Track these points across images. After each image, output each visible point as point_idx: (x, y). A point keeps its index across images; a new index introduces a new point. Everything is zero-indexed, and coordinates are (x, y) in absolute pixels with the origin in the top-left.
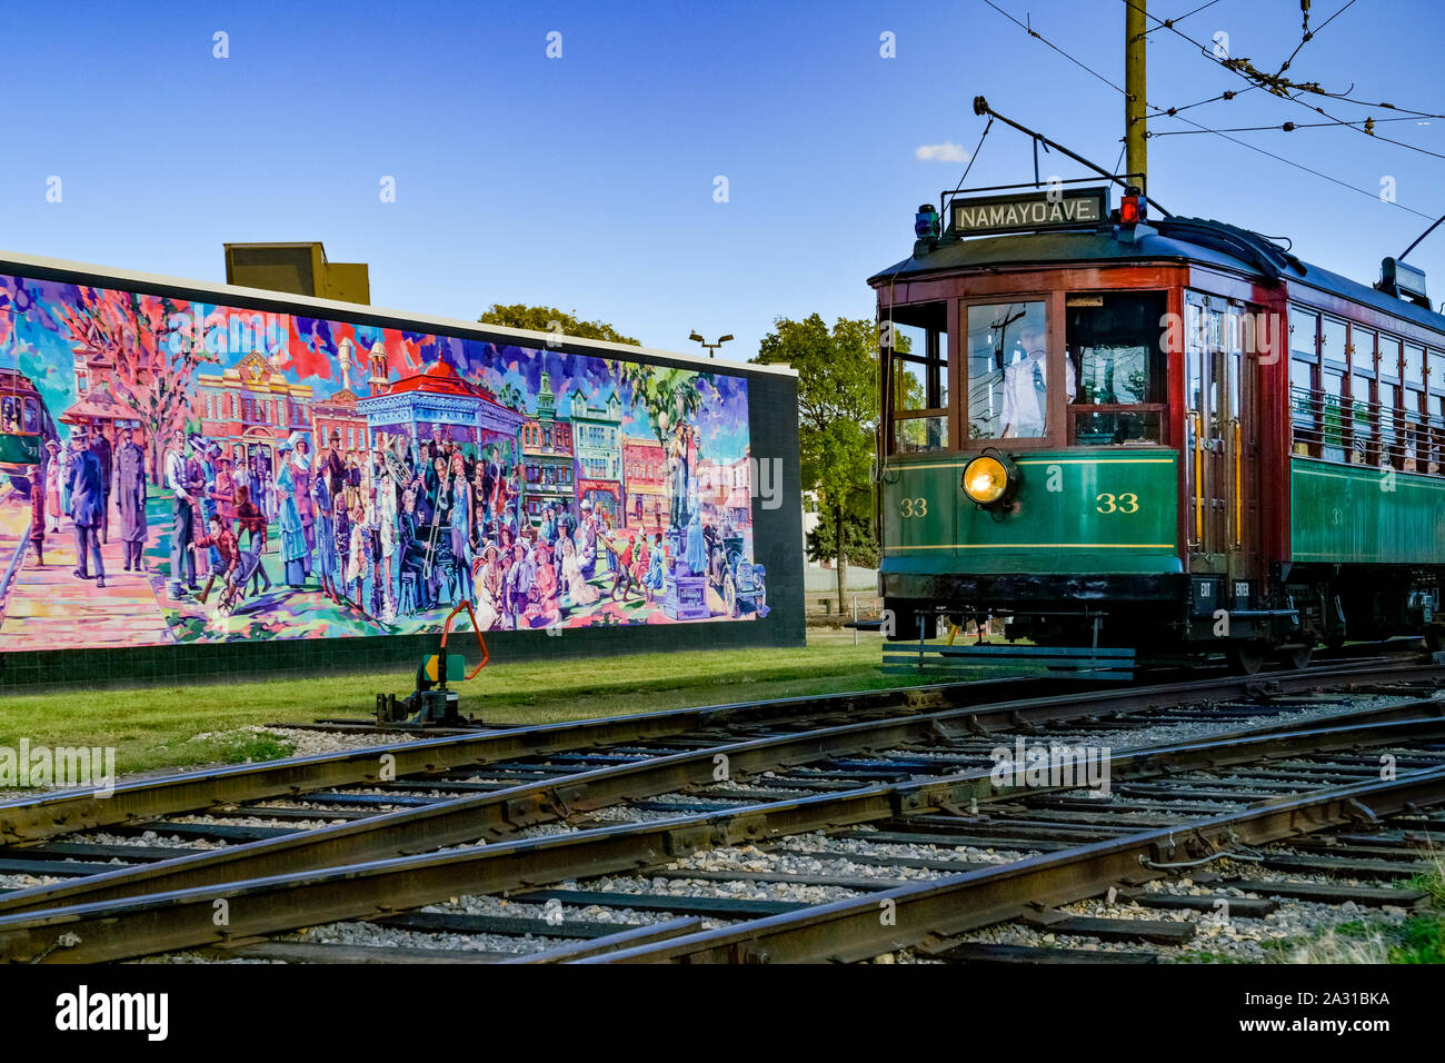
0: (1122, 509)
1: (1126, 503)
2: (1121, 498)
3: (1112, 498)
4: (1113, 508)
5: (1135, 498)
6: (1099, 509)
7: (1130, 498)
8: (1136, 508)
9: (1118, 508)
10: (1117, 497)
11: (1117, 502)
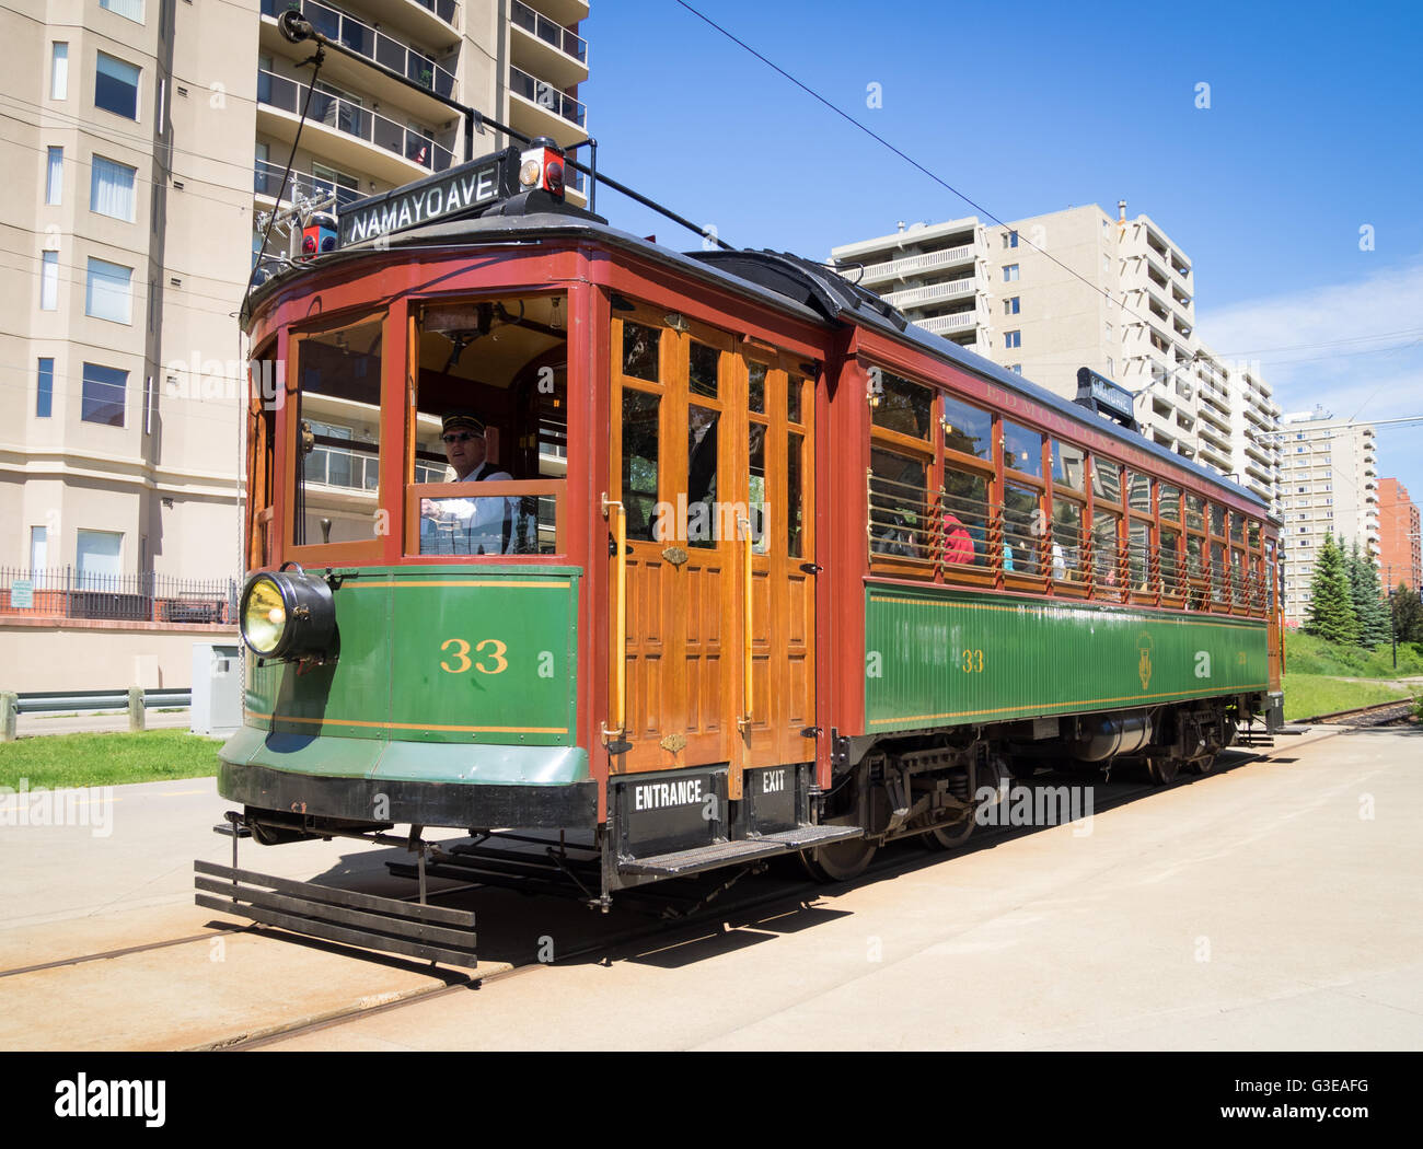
0: (480, 667)
1: (486, 657)
2: (480, 647)
3: (465, 647)
4: (467, 664)
5: (502, 647)
6: (445, 666)
7: (493, 648)
8: (503, 665)
9: (473, 666)
10: (473, 645)
11: (472, 655)
